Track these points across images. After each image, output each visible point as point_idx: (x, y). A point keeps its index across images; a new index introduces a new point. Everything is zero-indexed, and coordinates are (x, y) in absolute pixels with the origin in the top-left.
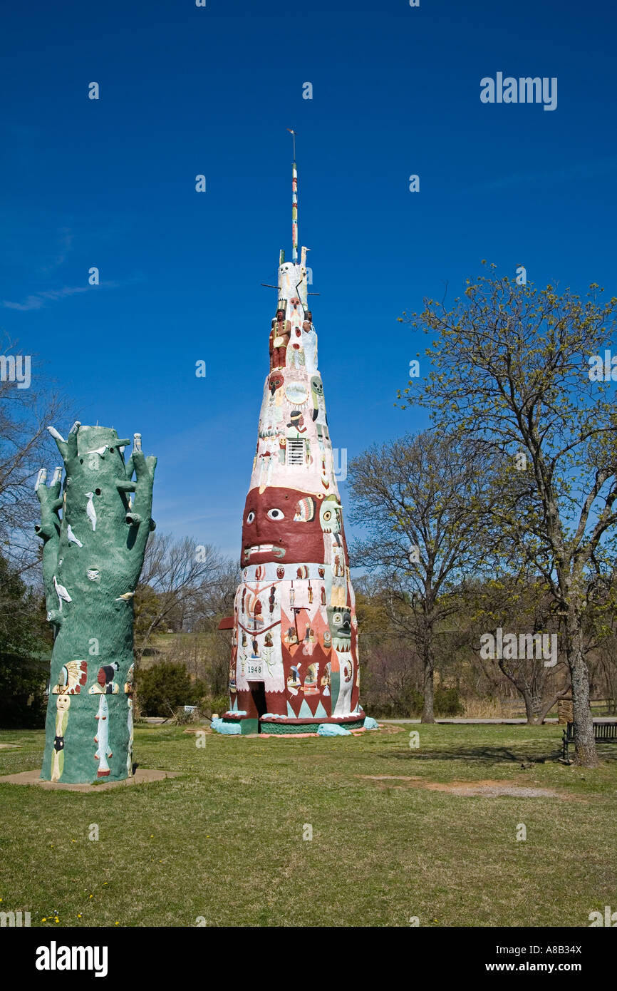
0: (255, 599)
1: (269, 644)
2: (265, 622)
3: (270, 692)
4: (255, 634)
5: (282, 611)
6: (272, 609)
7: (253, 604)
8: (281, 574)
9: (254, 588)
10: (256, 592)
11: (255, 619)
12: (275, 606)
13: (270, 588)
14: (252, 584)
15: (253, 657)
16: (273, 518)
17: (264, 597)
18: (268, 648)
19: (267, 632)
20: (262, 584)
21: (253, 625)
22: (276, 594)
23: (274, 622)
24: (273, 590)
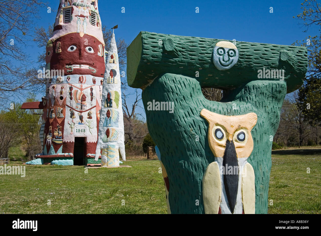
0: (82, 93)
1: (90, 118)
2: (88, 105)
3: (90, 142)
4: (81, 112)
5: (97, 101)
6: (92, 99)
7: (80, 96)
8: (94, 82)
9: (80, 87)
10: (81, 89)
11: (81, 104)
12: (94, 98)
13: (90, 88)
14: (78, 85)
15: (79, 124)
16: (89, 52)
17: (87, 92)
18: (90, 119)
19: (88, 111)
20: (84, 86)
21: (80, 107)
22: (94, 91)
23: (93, 106)
24: (92, 89)
